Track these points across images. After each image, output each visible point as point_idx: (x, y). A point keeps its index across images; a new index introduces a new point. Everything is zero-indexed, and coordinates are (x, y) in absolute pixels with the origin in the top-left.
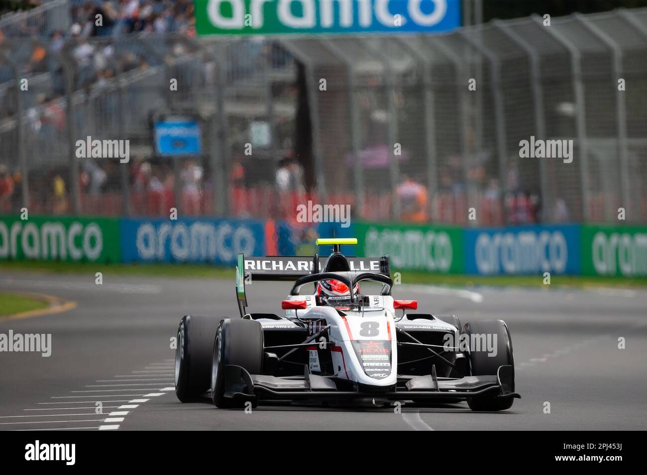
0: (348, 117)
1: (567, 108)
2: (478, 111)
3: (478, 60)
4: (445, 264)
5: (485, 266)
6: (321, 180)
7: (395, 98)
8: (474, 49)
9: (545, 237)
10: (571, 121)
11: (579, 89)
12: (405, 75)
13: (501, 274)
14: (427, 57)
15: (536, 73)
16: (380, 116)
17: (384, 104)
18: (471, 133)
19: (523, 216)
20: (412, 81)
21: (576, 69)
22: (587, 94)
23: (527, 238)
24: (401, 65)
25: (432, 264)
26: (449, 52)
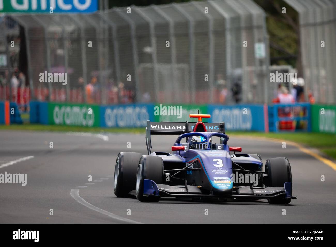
0: (45, 52)
1: (148, 50)
2: (106, 50)
3: (106, 26)
4: (91, 122)
5: (110, 123)
6: (31, 82)
7: (67, 44)
8: (105, 22)
9: (138, 109)
10: (150, 55)
11: (154, 40)
12: (72, 33)
13: (117, 128)
14: (82, 25)
15: (133, 33)
16: (60, 52)
17: (61, 46)
18: (103, 61)
19: (126, 100)
20: (75, 36)
21: (152, 31)
22: (157, 42)
23: (129, 110)
24: (70, 28)
25: (84, 123)
26: (93, 22)
